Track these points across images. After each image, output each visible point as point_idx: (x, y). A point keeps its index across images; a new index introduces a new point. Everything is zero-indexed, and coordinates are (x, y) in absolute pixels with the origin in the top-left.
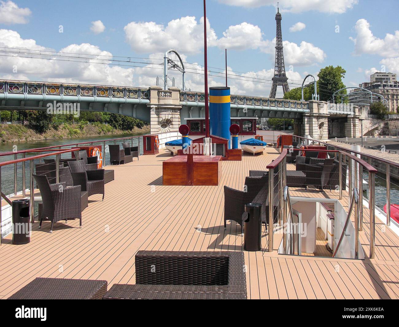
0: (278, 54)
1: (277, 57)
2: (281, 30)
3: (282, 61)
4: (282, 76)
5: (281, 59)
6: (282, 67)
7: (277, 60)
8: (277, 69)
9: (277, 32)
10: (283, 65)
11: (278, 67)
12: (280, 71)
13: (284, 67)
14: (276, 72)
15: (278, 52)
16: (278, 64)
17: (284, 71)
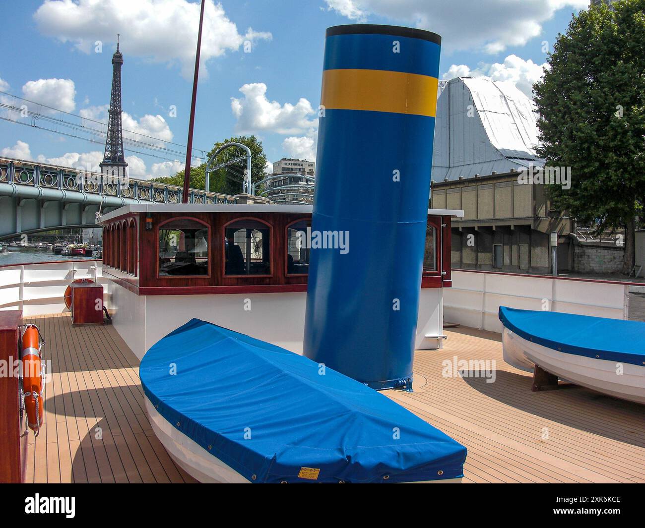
0: (112, 122)
1: (111, 128)
2: (120, 82)
3: (120, 136)
4: (117, 160)
5: (118, 131)
6: (118, 144)
7: (110, 133)
8: (109, 148)
9: (113, 85)
10: (120, 142)
11: (111, 144)
12: (114, 152)
13: (122, 145)
14: (107, 153)
15: (112, 118)
16: (112, 140)
17: (122, 152)
